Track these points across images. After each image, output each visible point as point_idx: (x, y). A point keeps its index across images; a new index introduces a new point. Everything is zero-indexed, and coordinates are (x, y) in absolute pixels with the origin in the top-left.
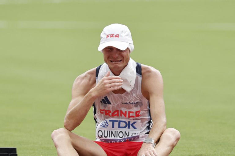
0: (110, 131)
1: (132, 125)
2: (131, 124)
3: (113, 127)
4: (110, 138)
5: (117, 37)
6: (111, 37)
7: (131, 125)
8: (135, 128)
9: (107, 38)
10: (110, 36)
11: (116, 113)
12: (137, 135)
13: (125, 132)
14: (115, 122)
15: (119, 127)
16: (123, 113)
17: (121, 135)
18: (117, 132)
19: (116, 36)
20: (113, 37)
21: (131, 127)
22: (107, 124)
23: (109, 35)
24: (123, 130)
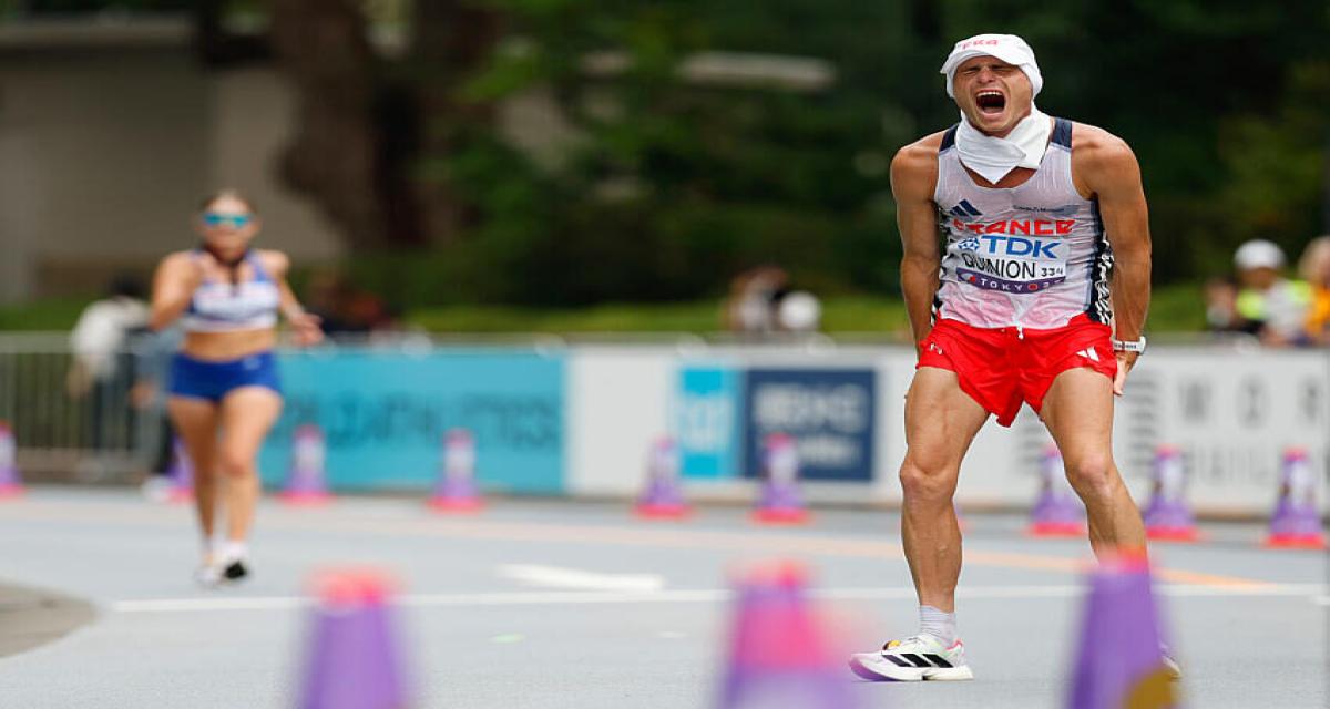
1: (1046, 250)
2: (1042, 247)
3: (992, 249)
7: (1043, 249)
8: (1051, 256)
11: (999, 227)
12: (1060, 275)
13: (1025, 264)
14: (998, 241)
15: (1009, 251)
16: (1020, 227)
17: (1013, 270)
18: (1003, 262)
21: (1041, 253)
22: (976, 244)
24: (1020, 260)
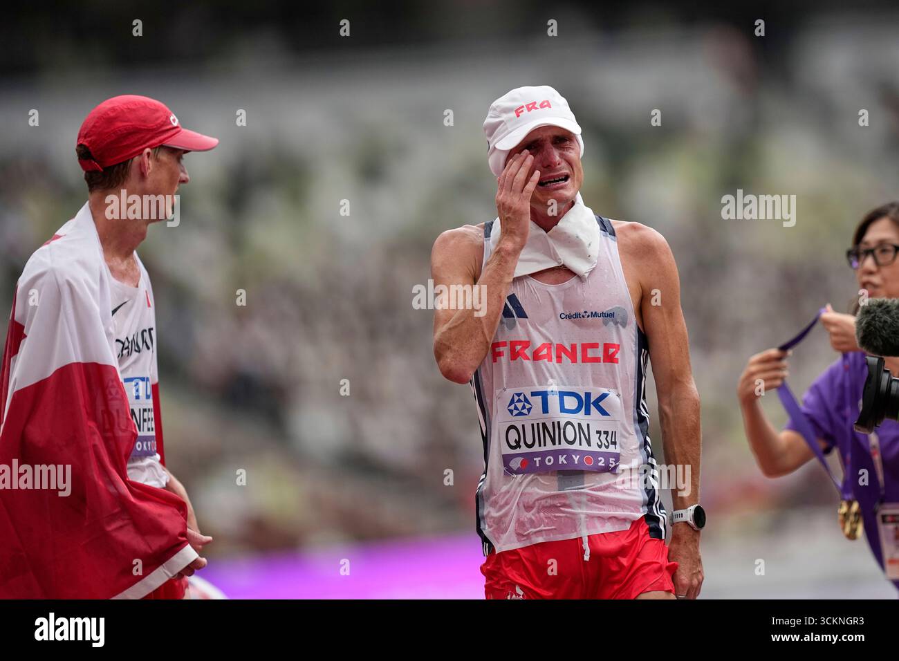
0: (538, 424)
1: (596, 403)
2: (592, 400)
3: (545, 410)
4: (543, 449)
5: (545, 106)
6: (529, 110)
9: (518, 116)
10: (525, 109)
11: (545, 352)
14: (549, 397)
16: (566, 352)
17: (570, 434)
19: (542, 106)
20: (537, 108)
21: (593, 408)
22: (527, 406)
23: (523, 107)
